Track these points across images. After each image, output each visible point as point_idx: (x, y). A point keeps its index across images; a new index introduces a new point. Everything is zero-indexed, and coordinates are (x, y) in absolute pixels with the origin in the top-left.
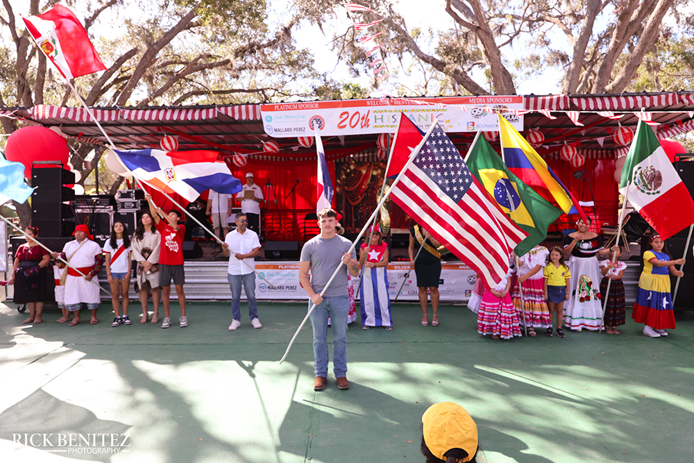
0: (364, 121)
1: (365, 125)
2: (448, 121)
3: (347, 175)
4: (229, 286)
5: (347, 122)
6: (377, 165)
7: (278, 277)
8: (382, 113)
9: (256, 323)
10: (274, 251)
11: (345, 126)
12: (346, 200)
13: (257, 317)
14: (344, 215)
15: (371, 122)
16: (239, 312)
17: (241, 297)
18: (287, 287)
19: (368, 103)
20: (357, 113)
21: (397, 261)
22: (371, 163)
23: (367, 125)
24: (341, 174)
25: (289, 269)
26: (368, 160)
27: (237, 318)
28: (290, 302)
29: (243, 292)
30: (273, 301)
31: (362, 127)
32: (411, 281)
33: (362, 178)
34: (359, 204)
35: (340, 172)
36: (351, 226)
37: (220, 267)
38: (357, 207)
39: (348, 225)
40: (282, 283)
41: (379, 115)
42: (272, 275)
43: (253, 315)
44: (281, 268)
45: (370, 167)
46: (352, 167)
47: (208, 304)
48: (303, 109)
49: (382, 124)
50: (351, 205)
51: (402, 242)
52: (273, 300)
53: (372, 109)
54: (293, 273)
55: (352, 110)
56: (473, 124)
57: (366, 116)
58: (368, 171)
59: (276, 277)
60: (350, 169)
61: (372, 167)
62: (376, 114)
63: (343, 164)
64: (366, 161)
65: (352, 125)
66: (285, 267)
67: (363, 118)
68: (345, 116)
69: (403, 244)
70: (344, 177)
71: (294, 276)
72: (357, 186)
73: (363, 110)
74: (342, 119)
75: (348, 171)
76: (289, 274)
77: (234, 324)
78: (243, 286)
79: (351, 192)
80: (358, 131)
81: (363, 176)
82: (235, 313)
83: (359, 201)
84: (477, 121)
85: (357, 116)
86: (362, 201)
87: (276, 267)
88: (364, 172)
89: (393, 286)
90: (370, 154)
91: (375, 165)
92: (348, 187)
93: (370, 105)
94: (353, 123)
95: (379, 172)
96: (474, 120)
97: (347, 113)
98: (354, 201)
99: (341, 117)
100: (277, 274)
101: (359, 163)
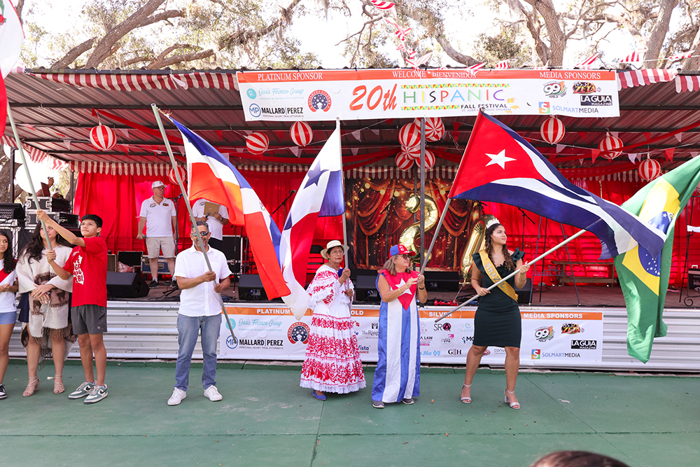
0: (388, 100)
1: (389, 105)
2: (512, 100)
3: (361, 196)
4: (176, 339)
5: (363, 101)
6: (400, 184)
7: (255, 326)
8: (414, 90)
9: (213, 393)
10: (252, 288)
11: (360, 107)
12: (359, 228)
13: (214, 384)
14: (355, 248)
15: (399, 102)
16: (187, 377)
17: (194, 356)
18: (268, 342)
19: (396, 75)
20: (379, 88)
21: (433, 305)
22: (392, 181)
23: (392, 105)
24: (352, 195)
25: (273, 314)
26: (389, 177)
27: (183, 386)
28: (272, 363)
29: (198, 347)
30: (247, 362)
31: (385, 109)
32: (453, 336)
33: (380, 200)
34: (376, 234)
35: (352, 192)
36: (365, 263)
37: (168, 309)
38: (372, 238)
39: (361, 261)
40: (261, 335)
41: (410, 92)
42: (247, 323)
43: (209, 381)
44: (260, 313)
45: (390, 186)
46: (367, 186)
47: (146, 365)
48: (300, 80)
49: (413, 105)
50: (365, 236)
51: (434, 282)
52: (246, 360)
53: (400, 82)
54: (278, 321)
55: (370, 84)
56: (548, 105)
57: (391, 93)
58: (388, 191)
59: (252, 327)
60: (364, 188)
61: (393, 187)
62: (405, 90)
63: (356, 181)
64: (385, 178)
65: (371, 105)
66: (267, 311)
67: (386, 96)
68: (360, 92)
69: (436, 285)
70: (356, 198)
71: (279, 324)
72: (373, 210)
73: (387, 85)
74: (357, 96)
75: (362, 190)
76: (272, 323)
77: (177, 396)
78: (199, 339)
79: (366, 218)
80: (380, 114)
81: (382, 197)
82: (181, 379)
83: (376, 230)
84: (552, 101)
85: (378, 92)
86: (379, 230)
87: (253, 311)
88: (383, 192)
89: (427, 341)
90: (392, 169)
91: (397, 184)
92: (361, 212)
93: (398, 78)
94: (372, 103)
95: (403, 192)
96: (548, 99)
97: (364, 87)
98: (369, 230)
99: (355, 94)
100: (255, 322)
101: (377, 181)
